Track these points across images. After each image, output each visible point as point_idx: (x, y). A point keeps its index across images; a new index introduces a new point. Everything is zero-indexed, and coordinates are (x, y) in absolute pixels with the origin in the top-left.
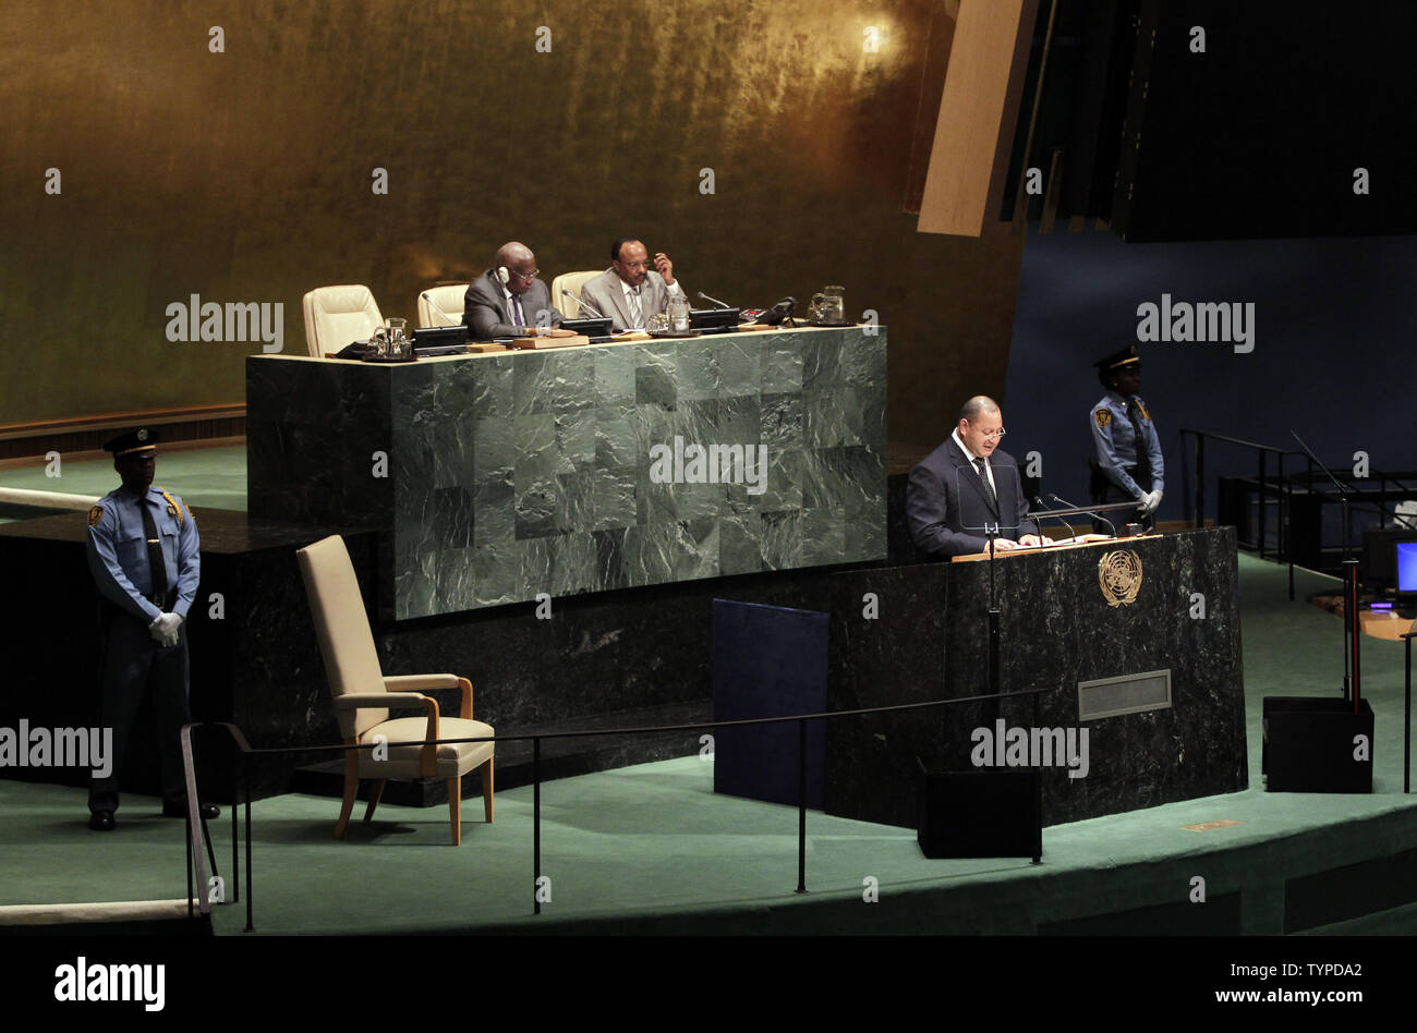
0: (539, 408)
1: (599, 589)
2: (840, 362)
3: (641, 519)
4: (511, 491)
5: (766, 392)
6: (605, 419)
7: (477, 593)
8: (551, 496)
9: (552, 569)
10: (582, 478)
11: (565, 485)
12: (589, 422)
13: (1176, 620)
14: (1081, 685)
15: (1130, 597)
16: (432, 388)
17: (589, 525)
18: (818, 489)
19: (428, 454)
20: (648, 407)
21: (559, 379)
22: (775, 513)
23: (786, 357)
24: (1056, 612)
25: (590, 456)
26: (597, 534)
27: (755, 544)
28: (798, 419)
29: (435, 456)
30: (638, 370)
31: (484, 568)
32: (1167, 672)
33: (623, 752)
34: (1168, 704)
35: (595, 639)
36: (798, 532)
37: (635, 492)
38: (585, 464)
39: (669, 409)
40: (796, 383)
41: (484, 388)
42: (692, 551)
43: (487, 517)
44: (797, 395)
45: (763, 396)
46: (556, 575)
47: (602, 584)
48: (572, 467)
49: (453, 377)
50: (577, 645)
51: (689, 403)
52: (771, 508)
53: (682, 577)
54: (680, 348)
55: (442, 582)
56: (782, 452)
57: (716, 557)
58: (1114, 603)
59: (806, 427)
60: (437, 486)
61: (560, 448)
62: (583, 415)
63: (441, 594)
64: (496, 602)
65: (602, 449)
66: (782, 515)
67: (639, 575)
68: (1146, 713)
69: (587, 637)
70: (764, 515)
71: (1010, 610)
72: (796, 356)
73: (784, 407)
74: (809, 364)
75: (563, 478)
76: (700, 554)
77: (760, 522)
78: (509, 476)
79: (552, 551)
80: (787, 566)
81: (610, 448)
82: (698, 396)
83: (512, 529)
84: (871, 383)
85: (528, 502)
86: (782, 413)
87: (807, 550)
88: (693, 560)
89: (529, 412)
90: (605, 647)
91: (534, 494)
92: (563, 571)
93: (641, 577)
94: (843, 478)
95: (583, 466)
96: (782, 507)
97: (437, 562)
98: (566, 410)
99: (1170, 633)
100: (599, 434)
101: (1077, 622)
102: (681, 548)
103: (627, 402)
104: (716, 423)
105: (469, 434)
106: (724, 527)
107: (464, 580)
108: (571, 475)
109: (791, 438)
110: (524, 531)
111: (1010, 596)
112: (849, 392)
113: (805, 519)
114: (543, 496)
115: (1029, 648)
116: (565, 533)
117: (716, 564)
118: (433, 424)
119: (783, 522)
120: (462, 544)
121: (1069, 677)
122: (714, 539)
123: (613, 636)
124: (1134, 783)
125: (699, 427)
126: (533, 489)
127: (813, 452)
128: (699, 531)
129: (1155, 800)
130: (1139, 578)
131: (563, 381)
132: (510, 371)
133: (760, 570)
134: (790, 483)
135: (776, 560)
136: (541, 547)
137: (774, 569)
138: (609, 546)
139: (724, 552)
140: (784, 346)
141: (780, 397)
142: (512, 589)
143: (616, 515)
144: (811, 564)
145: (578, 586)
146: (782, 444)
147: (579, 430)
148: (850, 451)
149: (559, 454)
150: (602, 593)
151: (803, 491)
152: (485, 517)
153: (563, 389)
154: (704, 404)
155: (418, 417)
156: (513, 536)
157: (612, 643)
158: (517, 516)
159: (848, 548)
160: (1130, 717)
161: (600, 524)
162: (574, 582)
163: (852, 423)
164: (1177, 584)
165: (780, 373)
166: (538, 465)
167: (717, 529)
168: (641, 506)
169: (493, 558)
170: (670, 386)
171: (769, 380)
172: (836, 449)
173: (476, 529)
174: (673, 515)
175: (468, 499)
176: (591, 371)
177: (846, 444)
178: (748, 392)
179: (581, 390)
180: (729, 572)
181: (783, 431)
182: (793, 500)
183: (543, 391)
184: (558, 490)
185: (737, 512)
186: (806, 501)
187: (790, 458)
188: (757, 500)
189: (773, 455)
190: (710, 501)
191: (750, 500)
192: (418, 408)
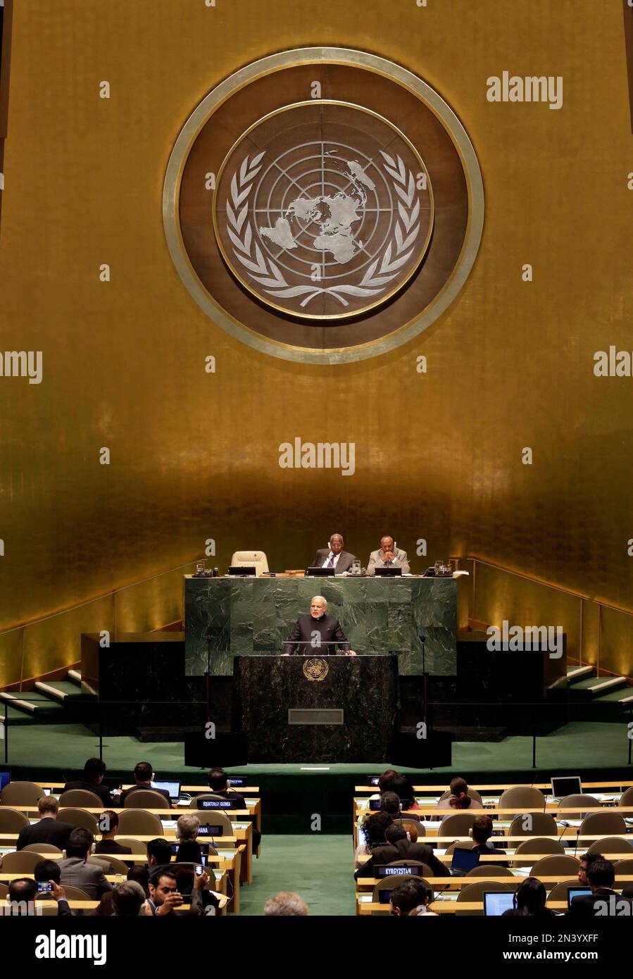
0: (267, 599)
2: (432, 592)
4: (251, 631)
5: (391, 601)
6: (303, 606)
8: (274, 635)
11: (281, 631)
12: (295, 607)
18: (420, 644)
19: (205, 613)
21: (278, 589)
22: (397, 651)
23: (402, 588)
28: (409, 614)
29: (209, 615)
30: (322, 588)
36: (408, 660)
39: (339, 605)
40: (408, 599)
41: (236, 590)
44: (409, 604)
45: (390, 603)
48: (285, 624)
49: (219, 585)
51: (349, 603)
52: (394, 649)
54: (345, 581)
55: (212, 663)
56: (400, 626)
59: (413, 617)
60: (209, 625)
61: (279, 616)
62: (292, 604)
63: (210, 668)
66: (400, 652)
70: (391, 652)
72: (408, 588)
73: (401, 608)
74: (414, 592)
75: (281, 629)
78: (250, 625)
80: (403, 673)
82: (355, 600)
83: (252, 646)
84: (448, 602)
85: (260, 636)
86: (400, 611)
87: (415, 667)
89: (262, 601)
91: (264, 633)
94: (432, 639)
96: (400, 649)
97: (209, 655)
98: (282, 602)
104: (365, 613)
105: (228, 607)
107: (225, 664)
108: (284, 627)
109: (405, 621)
110: (258, 647)
112: (436, 604)
113: (412, 656)
114: (269, 635)
118: (208, 603)
119: (401, 655)
120: (224, 649)
125: (355, 613)
126: (263, 631)
131: (280, 590)
132: (251, 585)
134: (405, 640)
140: (401, 583)
141: (400, 604)
144: (414, 674)
146: (400, 623)
147: (289, 610)
148: (437, 629)
149: (278, 619)
151: (411, 644)
152: (237, 640)
153: (280, 593)
154: (357, 604)
155: (199, 598)
156: (252, 649)
158: (254, 641)
159: (436, 669)
163: (437, 617)
165: (399, 594)
166: (267, 622)
170: (339, 595)
171: (393, 597)
172: (430, 628)
173: (231, 644)
175: (227, 632)
176: (296, 587)
177: (435, 626)
178: (381, 601)
179: (290, 594)
181: (401, 618)
182: (405, 647)
183: (269, 593)
184: (278, 633)
185: (376, 650)
186: (413, 648)
187: (404, 629)
188: (386, 646)
189: (395, 628)
190: (361, 644)
191: (382, 645)
192: (199, 595)
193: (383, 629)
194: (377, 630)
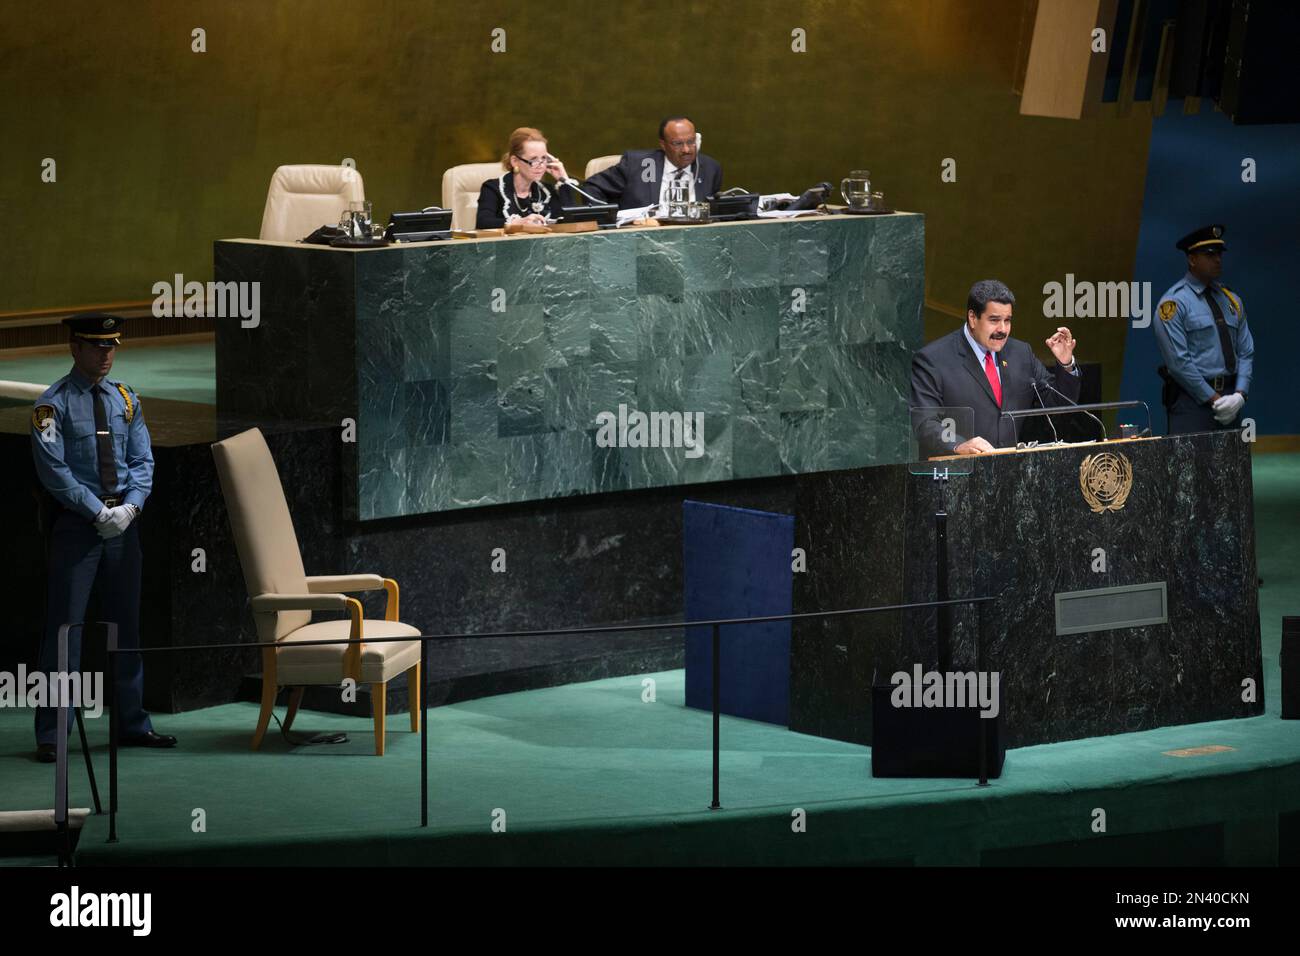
0: (525, 297)
1: (594, 491)
2: (871, 252)
4: (493, 385)
5: (786, 283)
6: (601, 308)
7: (454, 493)
8: (539, 391)
9: (540, 469)
10: (575, 373)
11: (555, 380)
12: (583, 313)
13: (1172, 529)
14: (1058, 596)
15: (1118, 503)
16: (402, 275)
17: (582, 423)
18: (846, 389)
19: (397, 345)
20: (650, 299)
21: (548, 267)
22: (796, 413)
23: (809, 247)
24: (1029, 517)
25: (584, 350)
26: (593, 433)
27: (773, 446)
28: (823, 313)
29: (406, 346)
30: (639, 259)
31: (462, 466)
32: (1163, 585)
33: (604, 664)
34: (1164, 619)
35: (592, 544)
36: (821, 433)
37: (635, 389)
38: (578, 357)
39: (675, 301)
40: (820, 273)
41: (462, 276)
43: (465, 413)
44: (822, 287)
45: (782, 287)
46: (545, 475)
47: (598, 485)
48: (563, 361)
49: (426, 264)
50: (572, 550)
51: (697, 295)
52: (792, 407)
53: (690, 479)
54: (688, 235)
55: (414, 480)
56: (804, 347)
57: (729, 459)
58: (1099, 508)
59: (831, 321)
60: (407, 379)
61: (550, 340)
62: (577, 307)
63: (412, 493)
64: (476, 502)
65: (598, 343)
66: (805, 415)
67: (641, 476)
68: (1137, 628)
69: (583, 542)
70: (783, 415)
71: (973, 514)
72: (820, 246)
73: (805, 299)
74: (834, 254)
75: (553, 372)
76: (711, 455)
77: (780, 422)
78: (491, 369)
79: (541, 448)
80: (809, 469)
81: (608, 342)
82: (708, 286)
83: (494, 425)
84: (906, 275)
85: (512, 397)
87: (833, 452)
88: (703, 463)
89: (514, 302)
90: (604, 553)
91: (520, 390)
92: (553, 470)
93: (643, 478)
94: (874, 376)
95: (576, 360)
96: (805, 407)
97: (407, 459)
98: (556, 301)
99: (1167, 542)
100: (594, 326)
101: (1054, 528)
103: (627, 293)
104: (729, 316)
105: (445, 324)
106: (739, 427)
107: (439, 479)
108: (562, 369)
109: (814, 333)
110: (508, 428)
111: (972, 499)
112: (881, 284)
113: (830, 420)
114: (530, 391)
115: (996, 555)
116: (555, 430)
117: (729, 466)
118: (403, 313)
119: (805, 423)
120: (438, 440)
121: (1044, 587)
122: (726, 439)
123: (614, 541)
124: (1122, 703)
125: (709, 321)
126: (518, 384)
127: (839, 347)
128: (710, 431)
129: (1148, 723)
130: (1129, 483)
131: (553, 269)
132: (492, 258)
133: (779, 473)
134: (815, 382)
135: (797, 463)
136: (528, 445)
137: (795, 472)
139: (737, 453)
140: (807, 234)
142: (493, 489)
144: (837, 468)
145: (571, 487)
146: (804, 339)
147: (571, 322)
148: (882, 347)
149: (548, 346)
150: (598, 495)
151: (829, 390)
152: (464, 412)
153: (553, 277)
154: (715, 295)
155: (385, 305)
156: (496, 433)
157: (613, 549)
158: (501, 413)
159: (879, 450)
160: (1118, 632)
162: (566, 482)
163: (884, 318)
164: (1175, 490)
165: (802, 263)
166: (523, 359)
167: (729, 429)
168: (644, 403)
169: (472, 456)
170: (675, 275)
171: (790, 271)
172: (867, 345)
173: (453, 425)
175: (444, 393)
176: (585, 259)
177: (878, 340)
178: (765, 283)
179: (574, 279)
180: (744, 474)
181: (804, 325)
182: (817, 399)
183: (530, 280)
184: (547, 385)
185: (752, 411)
186: (832, 400)
187: (813, 354)
188: (776, 399)
189: (794, 351)
190: (722, 399)
191: (768, 398)
192: (386, 296)
193: (769, 356)
194: (755, 361)
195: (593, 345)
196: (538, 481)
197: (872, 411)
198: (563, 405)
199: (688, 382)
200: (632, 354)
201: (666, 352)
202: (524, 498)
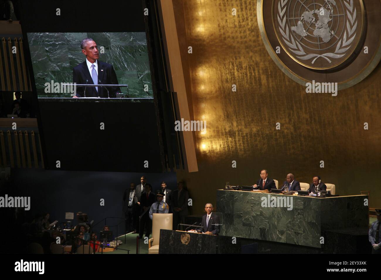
0: (248, 202)
1: (260, 239)
2: (311, 204)
3: (270, 227)
4: (242, 217)
5: (296, 208)
7: (234, 234)
8: (250, 219)
9: (250, 233)
10: (257, 217)
11: (253, 218)
16: (225, 195)
17: (258, 227)
18: (307, 230)
19: (224, 207)
21: (252, 198)
22: (298, 233)
25: (259, 213)
26: (260, 229)
28: (302, 215)
29: (226, 207)
36: (302, 238)
37: (268, 222)
38: (258, 215)
39: (276, 208)
40: (302, 207)
41: (236, 197)
42: (280, 236)
43: (236, 221)
44: (302, 210)
45: (295, 208)
47: (261, 238)
49: (230, 194)
53: (278, 241)
55: (226, 230)
56: (299, 220)
57: (285, 239)
59: (304, 216)
60: (226, 213)
61: (252, 211)
62: (257, 206)
63: (226, 232)
64: (238, 236)
66: (299, 233)
67: (269, 239)
69: (263, 249)
70: (295, 233)
72: (302, 201)
73: (299, 211)
74: (304, 204)
75: (253, 216)
76: (282, 237)
77: (295, 234)
78: (241, 214)
79: (250, 230)
80: (300, 244)
81: (263, 213)
83: (242, 224)
84: (317, 210)
85: (245, 219)
86: (299, 213)
87: (304, 242)
88: (280, 238)
89: (246, 203)
91: (247, 218)
92: (253, 234)
94: (311, 228)
95: (257, 215)
96: (299, 232)
97: (225, 226)
98: (254, 204)
100: (261, 210)
102: (278, 235)
104: (285, 212)
105: (233, 205)
106: (287, 233)
107: (231, 231)
108: (255, 216)
109: (301, 218)
110: (244, 225)
112: (313, 211)
113: (304, 236)
114: (248, 219)
116: (253, 227)
117: (285, 240)
118: (225, 202)
119: (299, 235)
120: (231, 224)
122: (285, 235)
125: (282, 212)
126: (246, 217)
127: (305, 222)
128: (282, 233)
131: (253, 198)
132: (242, 195)
133: (294, 244)
134: (300, 227)
135: (298, 243)
136: (248, 228)
137: (297, 244)
138: (263, 231)
139: (287, 238)
140: (299, 199)
141: (299, 209)
142: (241, 235)
143: (264, 225)
144: (304, 245)
145: (256, 238)
146: (299, 219)
147: (256, 208)
148: (313, 223)
149: (252, 212)
150: (261, 240)
151: (303, 230)
152: (236, 220)
153: (253, 200)
155: (222, 200)
156: (242, 225)
158: (243, 221)
159: (313, 243)
161: (261, 227)
162: (255, 237)
163: (313, 218)
165: (299, 204)
166: (248, 213)
167: (285, 233)
168: (270, 225)
169: (237, 228)
171: (296, 206)
172: (311, 222)
173: (234, 222)
174: (276, 228)
175: (233, 216)
176: (259, 197)
177: (312, 222)
179: (257, 201)
180: (288, 242)
181: (299, 216)
182: (301, 231)
183: (249, 199)
184: (252, 219)
185: (290, 231)
186: (304, 232)
187: (300, 222)
188: (294, 229)
189: (297, 221)
190: (284, 227)
191: (292, 229)
192: (222, 198)
193: (293, 221)
194: (290, 221)
195: (261, 213)
196: (250, 235)
197: (311, 236)
198: (255, 222)
199: (278, 223)
200: (268, 216)
201: (274, 217)
202: (247, 238)
